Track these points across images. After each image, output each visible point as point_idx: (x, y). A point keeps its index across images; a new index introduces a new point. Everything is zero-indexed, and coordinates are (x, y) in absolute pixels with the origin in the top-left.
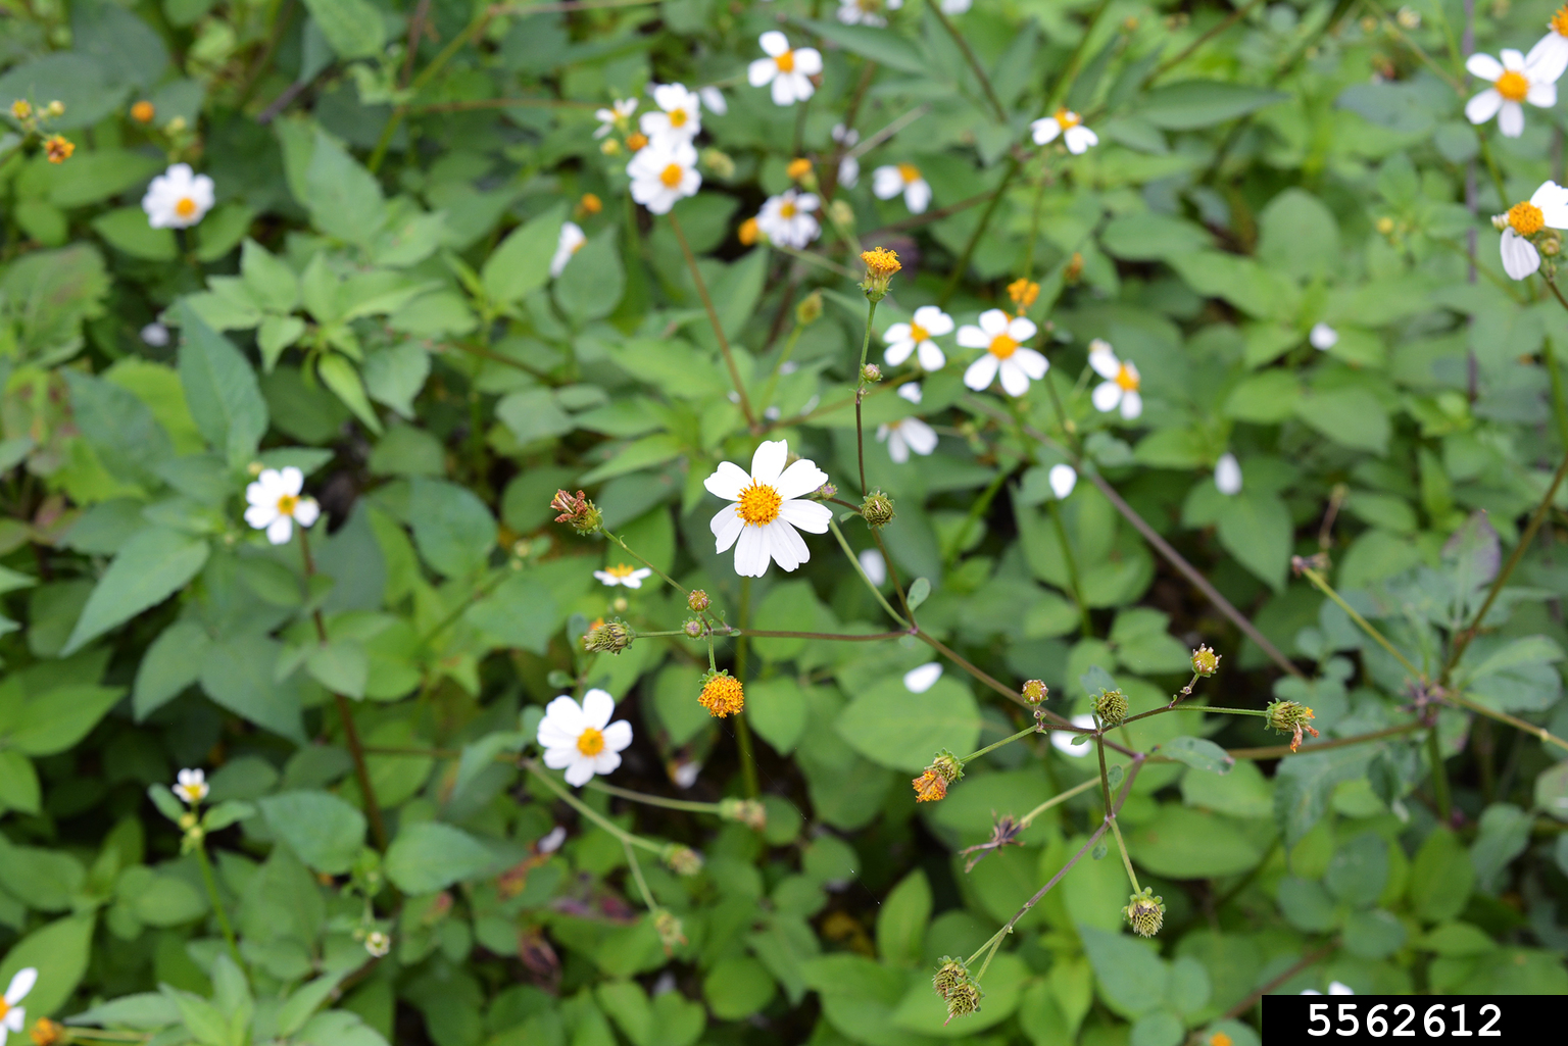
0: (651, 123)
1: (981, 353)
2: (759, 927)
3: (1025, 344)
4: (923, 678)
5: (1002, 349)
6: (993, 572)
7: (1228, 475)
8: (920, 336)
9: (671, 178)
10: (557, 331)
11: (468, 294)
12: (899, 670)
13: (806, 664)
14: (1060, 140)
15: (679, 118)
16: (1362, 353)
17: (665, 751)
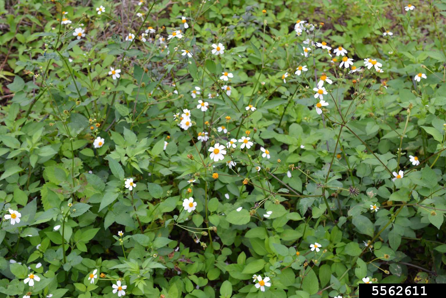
0: (183, 115)
1: (242, 143)
2: (215, 263)
3: (249, 141)
4: (239, 209)
5: (246, 142)
6: (249, 194)
7: (289, 174)
8: (232, 143)
9: (187, 124)
10: (167, 158)
11: (149, 154)
12: (235, 209)
13: (218, 212)
14: (250, 109)
15: (187, 114)
16: (310, 148)
17: (193, 237)
